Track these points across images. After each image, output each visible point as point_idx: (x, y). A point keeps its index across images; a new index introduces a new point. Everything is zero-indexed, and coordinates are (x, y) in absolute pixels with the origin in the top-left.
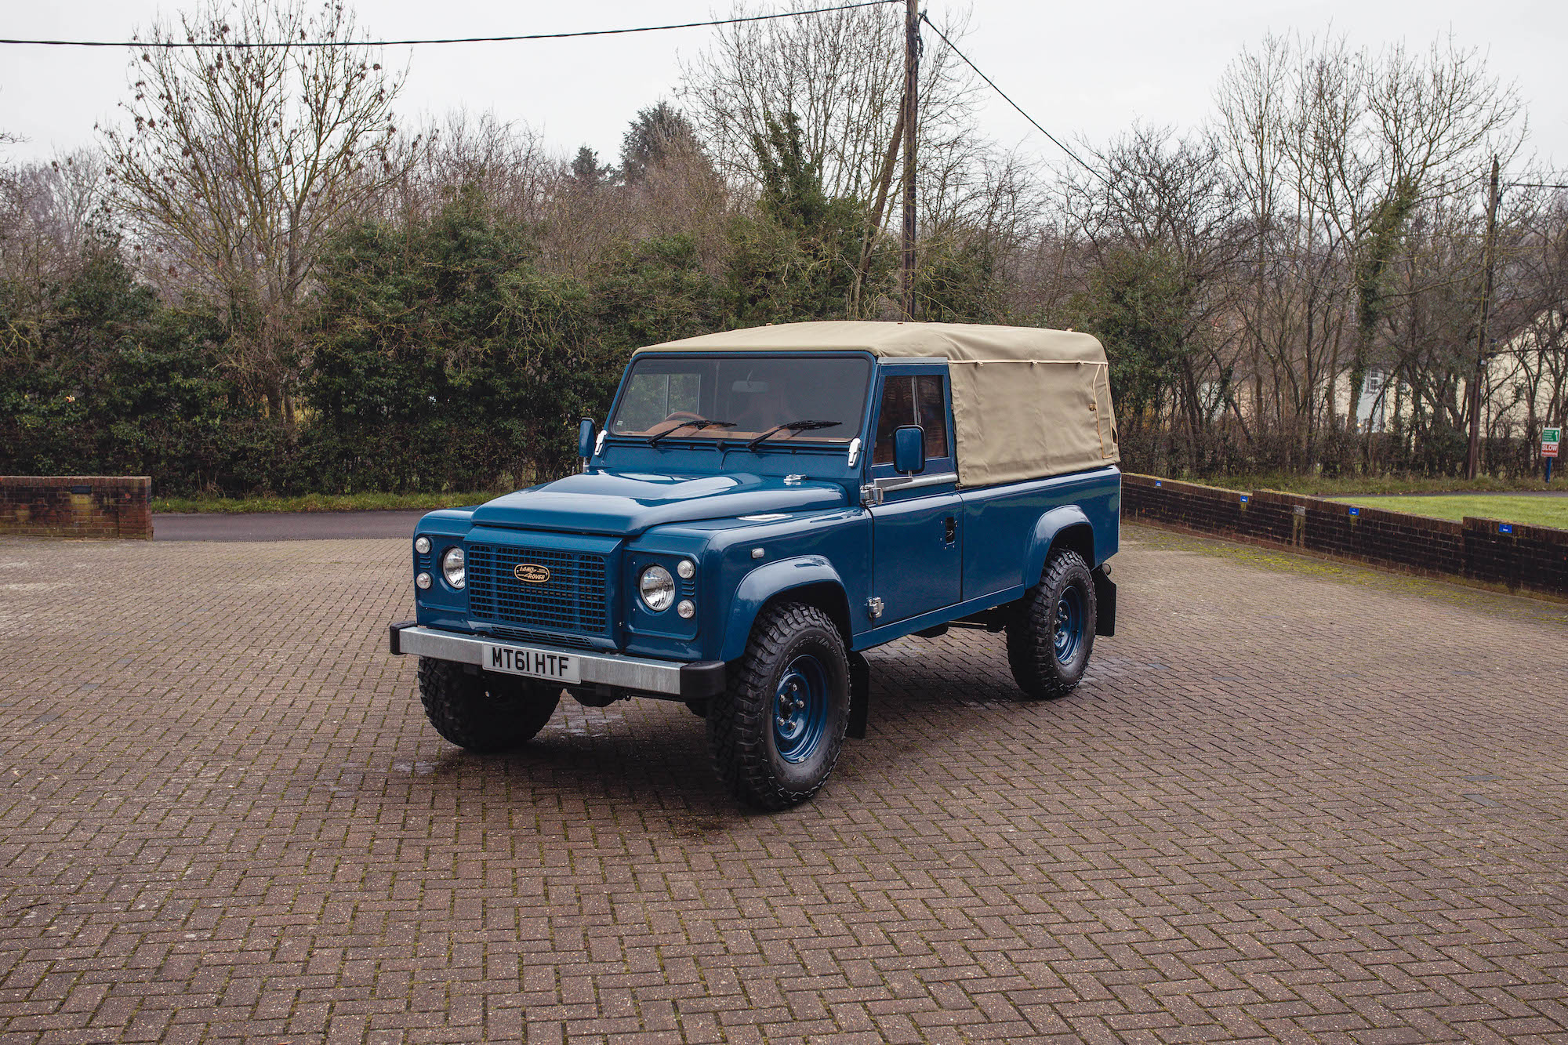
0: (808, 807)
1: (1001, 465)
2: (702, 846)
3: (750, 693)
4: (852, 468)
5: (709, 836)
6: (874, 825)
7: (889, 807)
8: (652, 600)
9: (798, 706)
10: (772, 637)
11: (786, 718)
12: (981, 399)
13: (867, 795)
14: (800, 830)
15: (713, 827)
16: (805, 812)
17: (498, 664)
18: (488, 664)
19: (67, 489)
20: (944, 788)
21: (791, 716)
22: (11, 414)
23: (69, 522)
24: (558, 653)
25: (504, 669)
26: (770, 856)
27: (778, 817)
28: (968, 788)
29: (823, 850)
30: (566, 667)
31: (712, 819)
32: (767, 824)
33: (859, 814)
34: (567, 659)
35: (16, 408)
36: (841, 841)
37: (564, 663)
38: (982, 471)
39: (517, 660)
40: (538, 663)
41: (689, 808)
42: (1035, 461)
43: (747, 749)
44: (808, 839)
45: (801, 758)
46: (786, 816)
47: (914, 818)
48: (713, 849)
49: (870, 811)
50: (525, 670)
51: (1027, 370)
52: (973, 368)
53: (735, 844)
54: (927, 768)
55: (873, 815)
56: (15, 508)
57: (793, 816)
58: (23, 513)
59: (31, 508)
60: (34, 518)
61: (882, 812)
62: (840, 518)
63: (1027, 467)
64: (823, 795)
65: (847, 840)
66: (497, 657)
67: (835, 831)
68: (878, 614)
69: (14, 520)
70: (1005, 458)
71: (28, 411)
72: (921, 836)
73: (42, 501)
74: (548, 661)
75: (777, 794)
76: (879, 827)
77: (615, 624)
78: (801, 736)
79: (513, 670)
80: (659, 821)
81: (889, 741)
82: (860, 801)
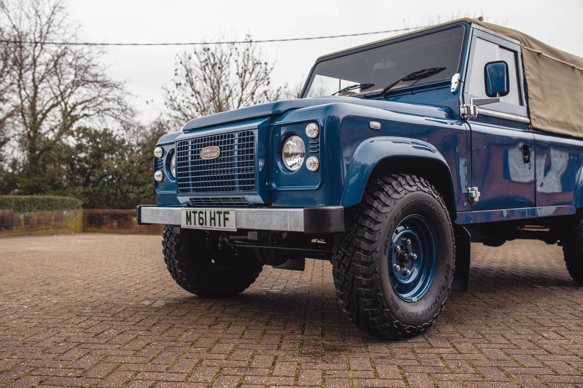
0: (420, 339)
1: (558, 122)
2: (317, 364)
3: (367, 235)
4: (454, 93)
5: (328, 356)
6: (477, 355)
7: (490, 342)
8: (289, 162)
9: (412, 258)
10: (387, 193)
11: (402, 266)
12: (542, 77)
13: (470, 333)
14: (410, 355)
15: (336, 349)
16: (417, 343)
17: (189, 223)
18: (184, 224)
19: (131, 215)
20: (534, 331)
21: (407, 265)
22: (126, 193)
23: (132, 228)
24: (223, 210)
25: (192, 226)
26: (376, 376)
27: (394, 345)
28: (555, 332)
29: (429, 374)
30: (227, 219)
31: (338, 344)
32: (383, 349)
33: (463, 347)
34: (228, 213)
35: (127, 191)
36: (447, 367)
37: (227, 216)
38: (546, 123)
39: (200, 218)
40: (211, 219)
41: (323, 334)
42: (579, 127)
43: (364, 283)
44: (416, 363)
45: (415, 299)
46: (400, 345)
47: (512, 351)
48: (325, 366)
49: (473, 344)
50: (204, 225)
51: (570, 70)
52: (536, 56)
53: (349, 364)
54: (518, 318)
55: (476, 347)
56: (112, 222)
57: (406, 345)
58: (115, 224)
59: (118, 222)
60: (119, 226)
61: (484, 346)
62: (446, 123)
63: (574, 129)
64: (433, 331)
65: (453, 366)
66: (188, 218)
67: (442, 358)
68: (476, 199)
69: (112, 227)
70: (560, 119)
71: (132, 192)
72: (523, 366)
73: (122, 220)
74: (217, 216)
75: (392, 325)
76: (483, 358)
77: (262, 184)
78: (416, 282)
79: (198, 227)
80: (294, 343)
81: (485, 302)
82: (464, 337)
